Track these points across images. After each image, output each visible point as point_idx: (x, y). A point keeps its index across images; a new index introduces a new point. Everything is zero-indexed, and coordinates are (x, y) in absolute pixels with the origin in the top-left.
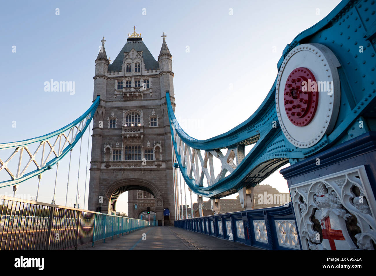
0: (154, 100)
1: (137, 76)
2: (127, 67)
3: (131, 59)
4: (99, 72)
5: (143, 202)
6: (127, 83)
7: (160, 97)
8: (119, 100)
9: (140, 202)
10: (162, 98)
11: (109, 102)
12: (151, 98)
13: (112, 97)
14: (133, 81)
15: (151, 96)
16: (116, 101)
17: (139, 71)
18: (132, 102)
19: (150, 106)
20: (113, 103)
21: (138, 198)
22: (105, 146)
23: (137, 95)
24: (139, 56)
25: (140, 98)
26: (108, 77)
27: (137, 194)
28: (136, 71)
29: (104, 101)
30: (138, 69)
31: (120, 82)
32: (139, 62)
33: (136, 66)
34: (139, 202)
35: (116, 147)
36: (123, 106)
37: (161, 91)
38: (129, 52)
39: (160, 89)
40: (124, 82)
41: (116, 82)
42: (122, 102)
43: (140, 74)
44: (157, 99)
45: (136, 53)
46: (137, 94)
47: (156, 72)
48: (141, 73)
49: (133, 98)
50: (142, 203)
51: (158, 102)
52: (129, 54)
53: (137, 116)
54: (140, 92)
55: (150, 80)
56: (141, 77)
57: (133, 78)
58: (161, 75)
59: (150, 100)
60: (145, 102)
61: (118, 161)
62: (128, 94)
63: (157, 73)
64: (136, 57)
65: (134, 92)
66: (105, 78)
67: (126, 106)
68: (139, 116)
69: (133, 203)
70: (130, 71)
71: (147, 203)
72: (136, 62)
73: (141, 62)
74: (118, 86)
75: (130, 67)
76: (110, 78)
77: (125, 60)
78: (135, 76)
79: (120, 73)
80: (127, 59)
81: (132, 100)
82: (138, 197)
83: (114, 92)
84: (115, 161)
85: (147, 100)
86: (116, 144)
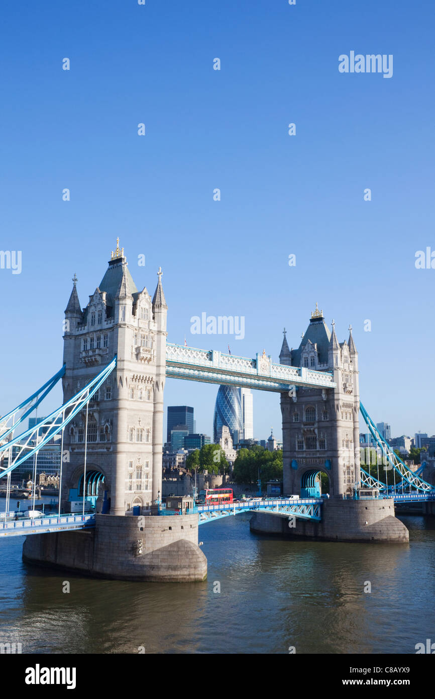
1: (99, 330)
2: (92, 317)
3: (94, 305)
5: (304, 456)
6: (91, 341)
8: (84, 365)
9: (301, 456)
11: (76, 369)
13: (77, 362)
14: (95, 338)
15: (108, 359)
17: (101, 323)
20: (79, 370)
21: (297, 449)
23: (94, 360)
24: (101, 301)
27: (296, 442)
28: (98, 323)
29: (70, 369)
30: (100, 320)
32: (100, 310)
33: (99, 315)
34: (299, 456)
35: (80, 426)
40: (89, 339)
41: (82, 340)
42: (85, 369)
45: (98, 298)
46: (93, 358)
47: (113, 323)
48: (102, 326)
50: (303, 458)
52: (93, 300)
55: (109, 335)
57: (95, 334)
64: (98, 302)
65: (91, 356)
66: (71, 339)
67: (87, 373)
69: (291, 458)
70: (94, 323)
71: (311, 458)
74: (84, 346)
75: (95, 317)
76: (77, 336)
79: (86, 328)
80: (91, 307)
82: (297, 447)
83: (80, 355)
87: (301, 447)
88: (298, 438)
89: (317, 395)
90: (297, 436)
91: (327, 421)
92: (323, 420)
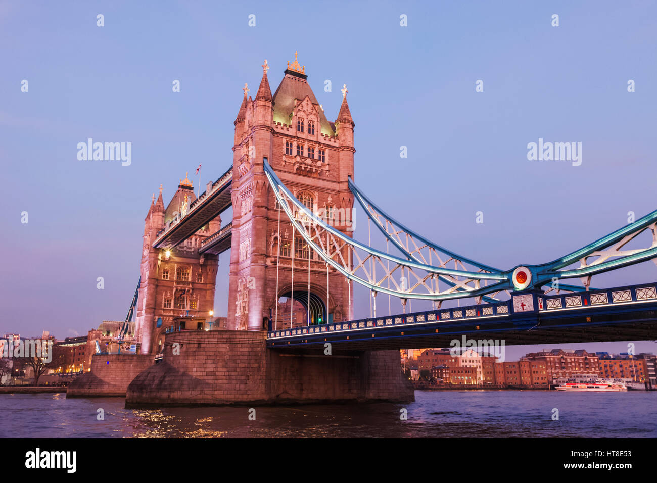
0: (332, 181)
1: (313, 141)
2: (299, 122)
3: (304, 111)
4: (266, 120)
5: (172, 314)
6: (298, 147)
7: (339, 179)
8: (289, 170)
9: (167, 314)
10: (342, 182)
11: (277, 170)
12: (328, 179)
13: (279, 163)
14: (306, 146)
15: (328, 176)
16: (285, 172)
17: (313, 134)
18: (305, 178)
19: (327, 189)
20: (282, 173)
21: (163, 307)
22: (273, 234)
23: (314, 171)
24: (315, 112)
25: (315, 175)
26: (275, 132)
27: (163, 300)
28: (309, 133)
30: (311, 131)
31: (289, 143)
32: (313, 120)
33: (309, 125)
34: (165, 314)
35: (285, 237)
36: (294, 180)
37: (340, 172)
38: (302, 100)
39: (338, 169)
40: (295, 144)
41: (284, 141)
42: (293, 175)
43: (314, 139)
44: (335, 182)
45: (311, 106)
46: (314, 168)
47: (335, 142)
48: (318, 138)
49: (308, 173)
50: (170, 316)
51: (336, 186)
52: (302, 103)
53: (311, 199)
54: (319, 167)
55: (327, 152)
56: (317, 145)
57: (307, 142)
58: (343, 150)
59: (327, 180)
60: (321, 181)
61: (287, 257)
62: (303, 166)
63: (337, 145)
64: (311, 111)
65: (311, 166)
66: (272, 133)
67: (298, 181)
68: (312, 200)
70: (302, 131)
72: (310, 119)
73: (318, 121)
74: (287, 149)
75: (302, 123)
76: (277, 133)
77: (297, 112)
78: (310, 140)
79: (290, 129)
80: (299, 110)
81: (306, 176)
82: (163, 305)
83: (282, 156)
84: (283, 256)
85: (323, 180)
86: (285, 234)
87: (167, 305)
88: (166, 295)
89: (193, 258)
90: (164, 294)
91: (202, 284)
92: (197, 282)
